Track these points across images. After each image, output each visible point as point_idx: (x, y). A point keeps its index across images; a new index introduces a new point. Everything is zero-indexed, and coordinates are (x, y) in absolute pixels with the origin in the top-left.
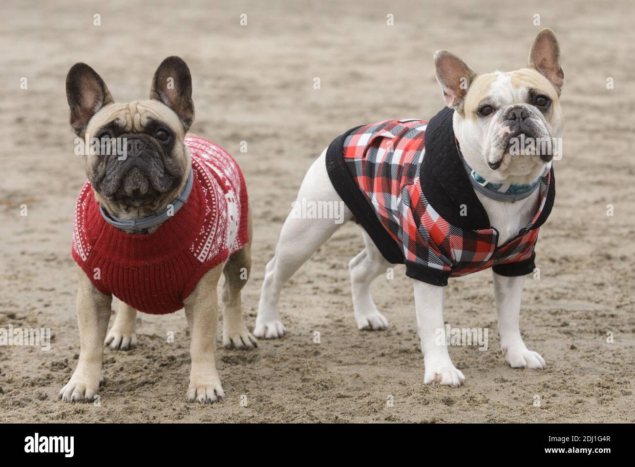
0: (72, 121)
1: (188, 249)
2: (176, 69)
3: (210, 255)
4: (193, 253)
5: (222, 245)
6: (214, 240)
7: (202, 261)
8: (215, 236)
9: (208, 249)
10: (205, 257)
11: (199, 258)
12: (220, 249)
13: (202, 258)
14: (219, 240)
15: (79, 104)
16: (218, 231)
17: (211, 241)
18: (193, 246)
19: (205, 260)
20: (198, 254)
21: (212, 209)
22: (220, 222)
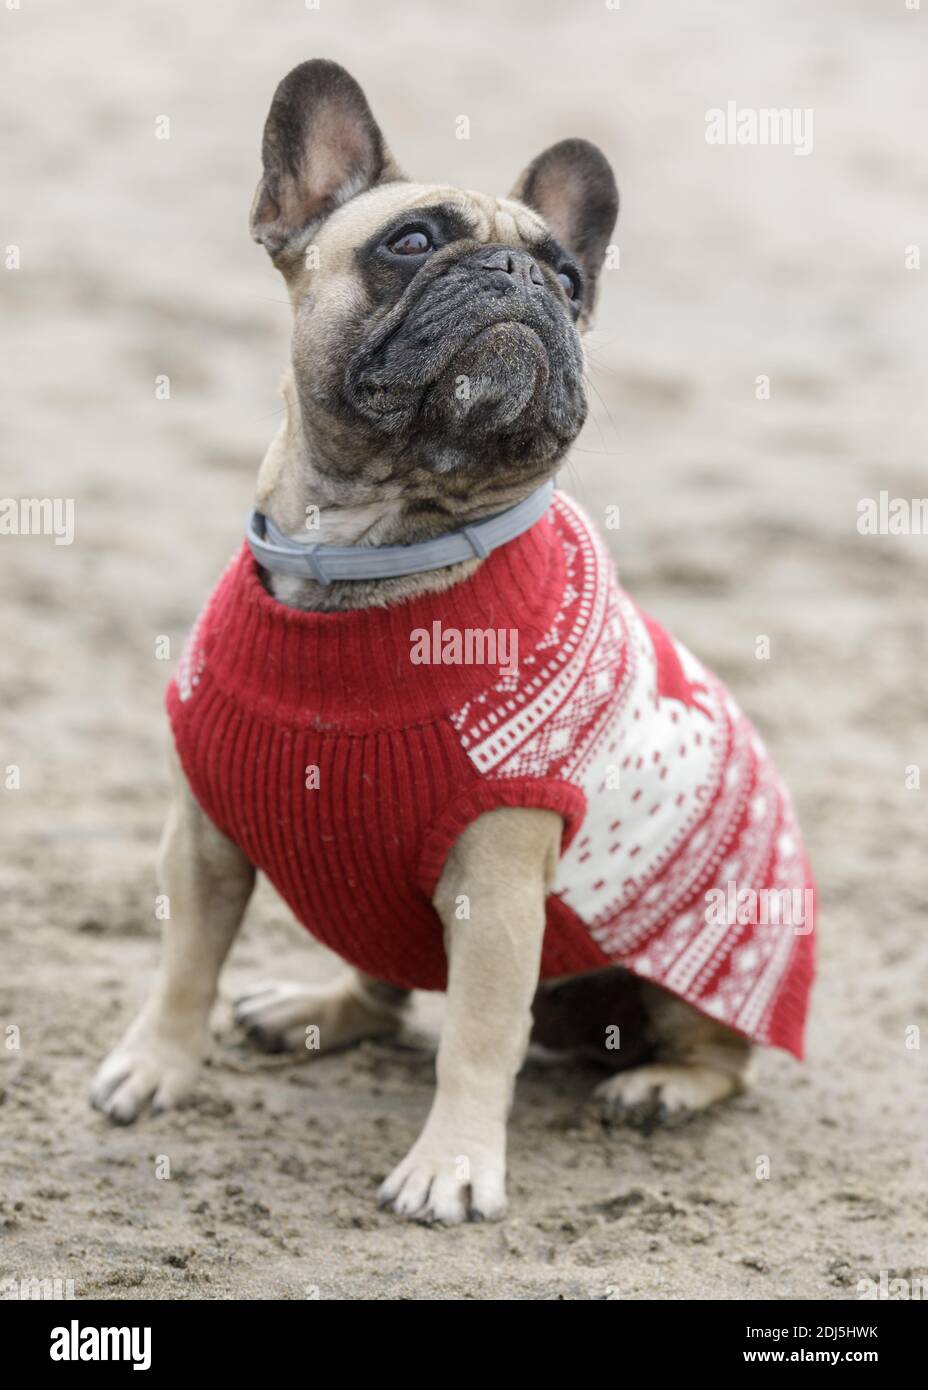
0: (260, 217)
1: (446, 717)
2: (585, 178)
3: (514, 764)
4: (458, 735)
5: (564, 761)
6: (541, 729)
7: (483, 767)
8: (550, 720)
9: (512, 744)
10: (493, 760)
11: (474, 755)
12: (555, 767)
13: (484, 758)
14: (560, 740)
15: (295, 173)
16: (566, 711)
17: (530, 728)
18: (464, 712)
19: (494, 771)
20: (475, 742)
21: (563, 639)
22: (580, 692)
